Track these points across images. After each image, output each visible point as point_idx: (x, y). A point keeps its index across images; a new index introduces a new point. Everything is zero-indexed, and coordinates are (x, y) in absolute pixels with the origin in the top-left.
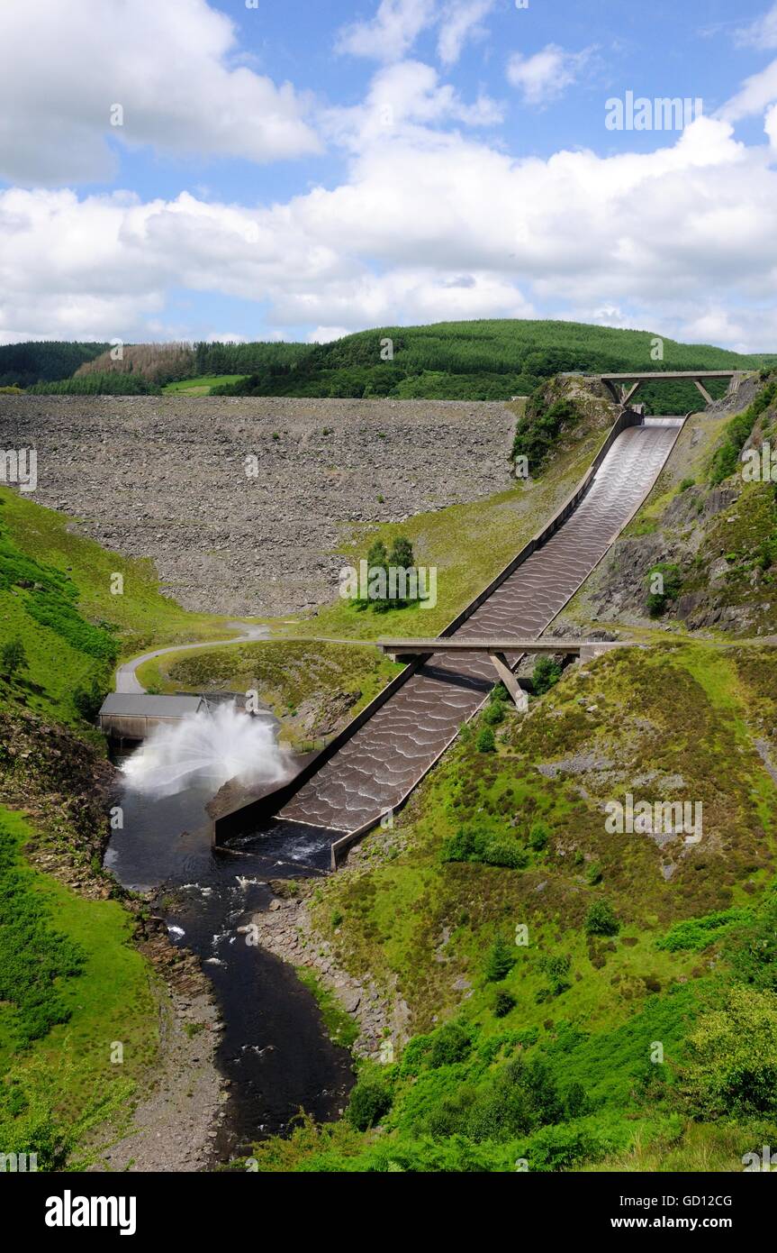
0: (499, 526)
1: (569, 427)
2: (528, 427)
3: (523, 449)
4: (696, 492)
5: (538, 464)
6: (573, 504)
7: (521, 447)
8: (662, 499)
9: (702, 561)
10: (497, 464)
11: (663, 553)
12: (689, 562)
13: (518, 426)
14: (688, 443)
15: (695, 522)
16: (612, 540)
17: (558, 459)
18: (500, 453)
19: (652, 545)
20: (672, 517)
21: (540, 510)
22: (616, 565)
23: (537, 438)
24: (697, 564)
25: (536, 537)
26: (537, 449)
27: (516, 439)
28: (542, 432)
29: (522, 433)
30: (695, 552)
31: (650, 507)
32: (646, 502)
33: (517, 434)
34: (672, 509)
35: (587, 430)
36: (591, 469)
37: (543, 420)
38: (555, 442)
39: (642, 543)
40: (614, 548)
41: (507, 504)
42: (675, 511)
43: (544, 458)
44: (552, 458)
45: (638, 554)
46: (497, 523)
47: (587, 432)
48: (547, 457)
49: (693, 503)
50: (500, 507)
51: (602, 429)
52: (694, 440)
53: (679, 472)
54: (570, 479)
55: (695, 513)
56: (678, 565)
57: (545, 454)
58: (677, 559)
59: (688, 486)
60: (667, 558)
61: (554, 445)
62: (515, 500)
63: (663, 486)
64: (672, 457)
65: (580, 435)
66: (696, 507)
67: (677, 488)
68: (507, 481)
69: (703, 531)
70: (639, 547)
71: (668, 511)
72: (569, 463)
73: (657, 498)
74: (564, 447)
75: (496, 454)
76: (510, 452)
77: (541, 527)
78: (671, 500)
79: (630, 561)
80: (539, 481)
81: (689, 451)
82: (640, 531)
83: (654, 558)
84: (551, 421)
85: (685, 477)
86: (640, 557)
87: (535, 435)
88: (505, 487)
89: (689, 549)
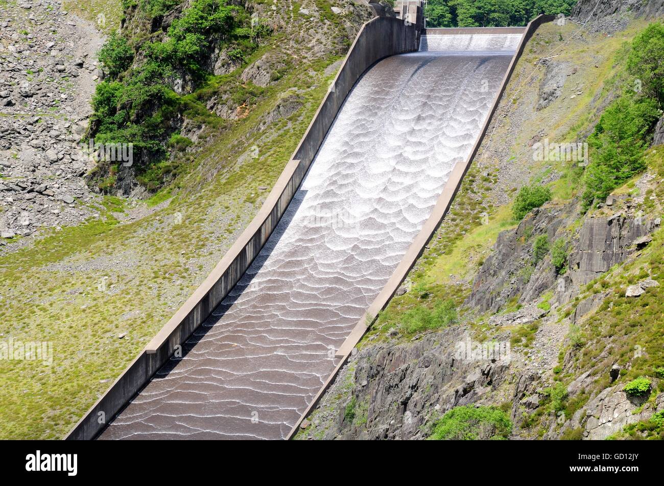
0: (56, 317)
1: (235, 59)
2: (131, 58)
3: (119, 116)
4: (551, 219)
5: (158, 155)
6: (250, 255)
7: (113, 112)
8: (469, 239)
9: (565, 397)
10: (51, 154)
11: (471, 378)
12: (534, 399)
13: (105, 55)
14: (533, 98)
15: (546, 296)
16: (348, 346)
17: (210, 139)
18: (59, 126)
19: (443, 358)
20: (493, 282)
21: (164, 274)
22: (358, 411)
23: (154, 88)
24: (554, 404)
25: (154, 345)
26: (157, 116)
27: (100, 90)
28: (168, 71)
29: (114, 75)
30: (547, 374)
31: (440, 260)
32: (431, 246)
33: (103, 77)
34: (494, 261)
35: (281, 67)
36: (292, 166)
37: (167, 43)
38: (200, 98)
39: (418, 353)
40: (352, 366)
41: (79, 258)
42: (500, 268)
43: (174, 138)
44: (194, 139)
45: (410, 381)
46: (54, 310)
47: (283, 72)
48: (182, 135)
49: (542, 250)
50: (60, 267)
51: (319, 64)
52: (547, 89)
53: (513, 171)
54: (241, 192)
55: (549, 274)
56: (505, 408)
57: (174, 129)
58: (505, 393)
59: (533, 205)
60: (479, 390)
61: (200, 106)
62: (100, 249)
63: (474, 205)
64: (494, 134)
65: (263, 81)
66: (550, 260)
67: (507, 210)
68: (78, 199)
69: (566, 321)
70: (412, 362)
71: (486, 270)
72: (238, 149)
73: (459, 237)
74: (223, 112)
75: (49, 128)
76: (86, 124)
77: (166, 316)
78: (493, 241)
79: (390, 398)
80: (162, 198)
81: (535, 116)
82: (415, 323)
83: (449, 390)
84: (190, 45)
85: (527, 182)
86: (414, 388)
87: (149, 80)
88: (73, 216)
89: (533, 367)
